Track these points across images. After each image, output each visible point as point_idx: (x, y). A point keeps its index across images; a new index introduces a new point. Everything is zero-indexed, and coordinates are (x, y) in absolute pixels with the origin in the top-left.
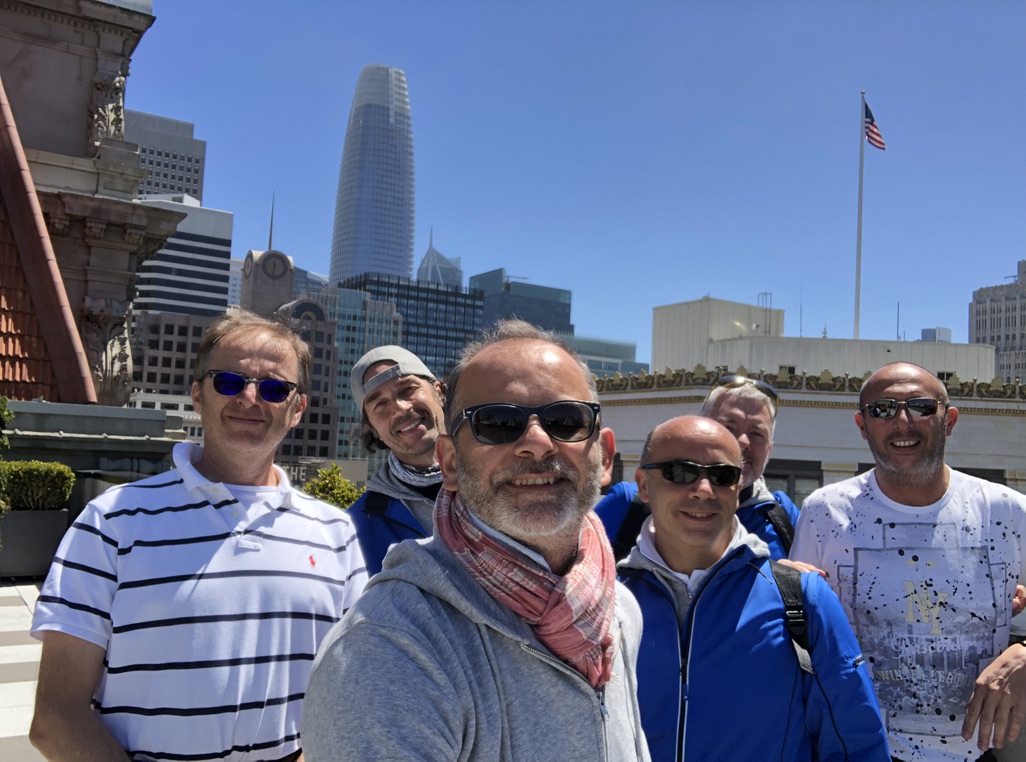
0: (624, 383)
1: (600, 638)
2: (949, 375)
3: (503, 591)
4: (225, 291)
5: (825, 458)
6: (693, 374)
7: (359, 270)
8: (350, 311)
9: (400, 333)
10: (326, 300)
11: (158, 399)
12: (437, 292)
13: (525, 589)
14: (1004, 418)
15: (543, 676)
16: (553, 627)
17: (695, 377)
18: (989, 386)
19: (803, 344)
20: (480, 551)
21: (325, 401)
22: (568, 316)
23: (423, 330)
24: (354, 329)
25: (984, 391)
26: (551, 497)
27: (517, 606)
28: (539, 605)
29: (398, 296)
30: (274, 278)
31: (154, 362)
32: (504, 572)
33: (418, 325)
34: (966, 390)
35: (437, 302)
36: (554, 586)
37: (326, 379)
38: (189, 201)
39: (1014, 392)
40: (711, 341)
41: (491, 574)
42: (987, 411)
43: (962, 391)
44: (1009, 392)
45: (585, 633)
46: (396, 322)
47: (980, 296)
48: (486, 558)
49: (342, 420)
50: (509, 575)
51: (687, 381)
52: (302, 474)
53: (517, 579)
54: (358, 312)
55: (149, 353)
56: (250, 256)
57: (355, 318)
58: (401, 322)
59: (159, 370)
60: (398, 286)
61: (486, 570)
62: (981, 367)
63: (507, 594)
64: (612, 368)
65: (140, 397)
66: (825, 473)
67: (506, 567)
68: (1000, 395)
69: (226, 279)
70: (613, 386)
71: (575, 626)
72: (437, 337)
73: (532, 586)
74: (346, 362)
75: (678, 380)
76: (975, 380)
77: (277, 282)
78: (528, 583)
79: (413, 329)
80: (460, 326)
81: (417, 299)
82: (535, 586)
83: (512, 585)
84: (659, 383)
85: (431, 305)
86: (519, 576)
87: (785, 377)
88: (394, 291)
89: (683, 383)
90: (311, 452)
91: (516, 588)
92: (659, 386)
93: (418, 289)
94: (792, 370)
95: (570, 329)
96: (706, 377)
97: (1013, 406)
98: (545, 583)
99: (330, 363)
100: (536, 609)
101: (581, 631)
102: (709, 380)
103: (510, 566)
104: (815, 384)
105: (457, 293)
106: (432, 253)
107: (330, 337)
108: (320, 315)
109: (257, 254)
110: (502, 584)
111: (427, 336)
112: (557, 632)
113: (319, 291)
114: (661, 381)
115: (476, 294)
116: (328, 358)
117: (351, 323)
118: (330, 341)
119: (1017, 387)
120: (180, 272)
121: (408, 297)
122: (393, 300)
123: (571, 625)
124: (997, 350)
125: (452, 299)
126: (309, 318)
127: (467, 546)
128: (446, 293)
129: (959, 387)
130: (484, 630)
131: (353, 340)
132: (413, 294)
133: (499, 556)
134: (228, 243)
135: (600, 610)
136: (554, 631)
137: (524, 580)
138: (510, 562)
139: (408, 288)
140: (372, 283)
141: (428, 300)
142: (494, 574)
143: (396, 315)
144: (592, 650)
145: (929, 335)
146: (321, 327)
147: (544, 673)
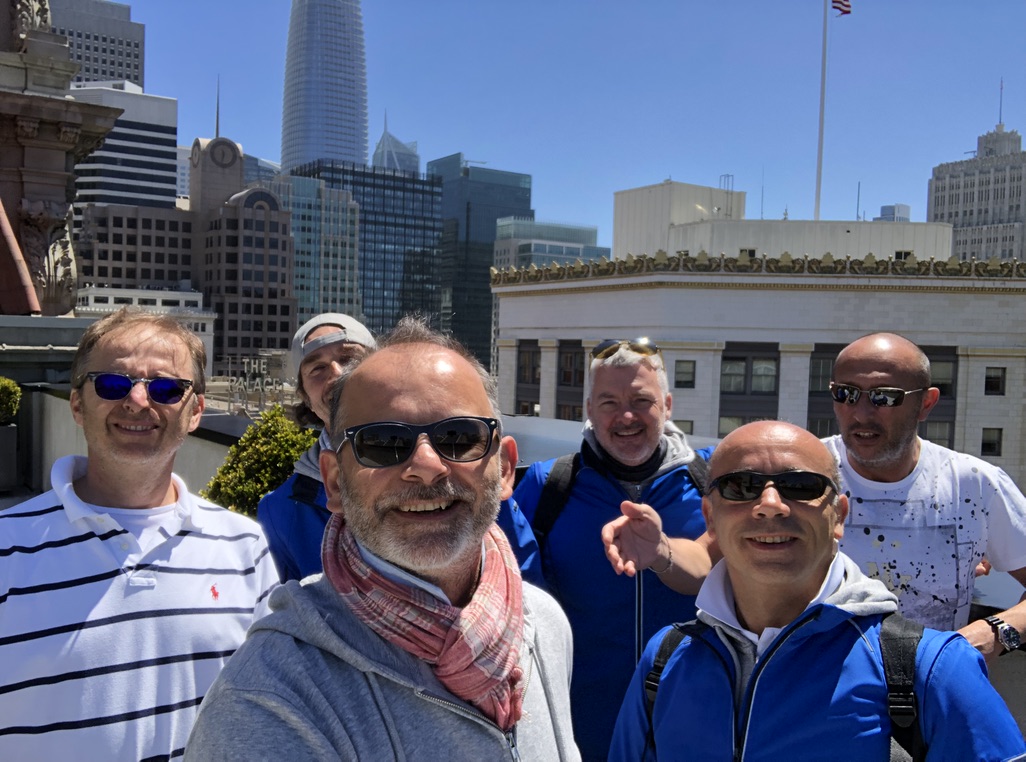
0: (586, 270)
1: (506, 673)
2: (907, 254)
3: (395, 632)
4: (173, 181)
5: (782, 339)
6: (654, 260)
7: (312, 156)
8: (303, 200)
9: (357, 222)
10: (278, 189)
11: (112, 294)
12: (394, 178)
13: (419, 628)
14: (958, 296)
15: (444, 720)
16: (451, 668)
17: (656, 262)
18: (946, 264)
19: (765, 227)
20: (368, 590)
21: (283, 292)
22: (528, 201)
23: (381, 219)
24: (310, 218)
25: (941, 270)
26: (443, 527)
27: (411, 647)
28: (436, 645)
29: (353, 183)
30: (224, 166)
31: (104, 255)
32: (395, 612)
33: (376, 213)
34: (923, 269)
35: (394, 188)
36: (452, 622)
37: (284, 270)
38: (131, 88)
39: (969, 270)
40: (672, 224)
41: (380, 615)
42: (943, 289)
43: (919, 270)
44: (965, 270)
45: (487, 671)
46: (353, 211)
47: (939, 173)
48: (375, 597)
49: (302, 310)
50: (401, 615)
51: (648, 267)
52: (263, 366)
53: (409, 619)
54: (313, 200)
55: (99, 246)
56: (197, 144)
57: (310, 207)
58: (357, 211)
59: (110, 264)
60: (353, 173)
61: (375, 611)
62: (937, 246)
63: (400, 635)
64: (573, 252)
65: (93, 292)
66: (782, 355)
67: (398, 606)
68: (956, 273)
69: (173, 168)
70: (574, 273)
71: (476, 664)
72: (395, 225)
73: (427, 625)
74: (303, 253)
75: (639, 266)
76: (932, 259)
77: (227, 170)
78: (422, 622)
79: (371, 218)
80: (418, 213)
81: (374, 186)
82: (429, 625)
83: (404, 625)
84: (620, 269)
85: (388, 192)
86: (411, 616)
87: (745, 260)
88: (349, 178)
89: (644, 269)
90: (271, 344)
91: (409, 629)
92: (621, 273)
93: (373, 176)
94: (752, 253)
95: (531, 214)
96: (667, 262)
97: (968, 284)
98: (442, 620)
99: (286, 254)
100: (432, 648)
101: (482, 668)
102: (670, 265)
103: (402, 604)
104: (775, 267)
105: (414, 179)
106: (387, 138)
107: (285, 227)
108: (274, 205)
109: (205, 142)
110: (394, 624)
111: (386, 224)
112: (456, 673)
113: (270, 179)
114: (622, 267)
115: (434, 180)
116: (284, 249)
117: (306, 212)
118: (285, 232)
119: (973, 265)
120: (125, 163)
121: (365, 185)
122: (349, 187)
123: (472, 664)
124: (955, 226)
125: (409, 186)
126: (261, 207)
127: (354, 586)
128: (403, 180)
129: (917, 266)
130: (372, 678)
131: (309, 230)
132: (369, 180)
133: (389, 594)
134: (174, 131)
135: (504, 642)
136: (453, 671)
137: (417, 619)
138: (401, 601)
139: (364, 174)
140: (327, 170)
141: (385, 187)
142: (385, 614)
143: (353, 203)
144: (498, 687)
145: (888, 213)
146: (275, 217)
147: (444, 717)
